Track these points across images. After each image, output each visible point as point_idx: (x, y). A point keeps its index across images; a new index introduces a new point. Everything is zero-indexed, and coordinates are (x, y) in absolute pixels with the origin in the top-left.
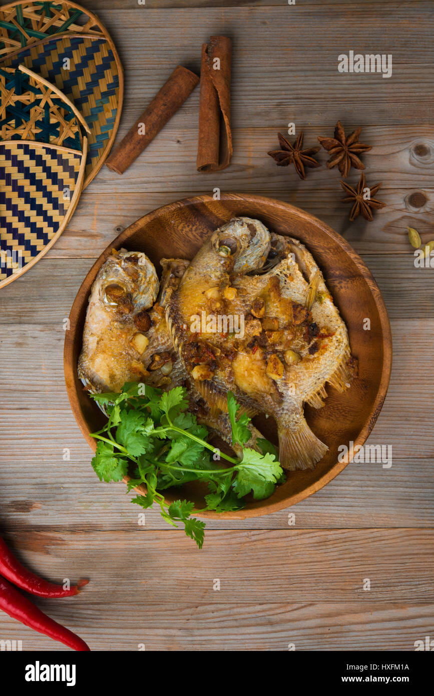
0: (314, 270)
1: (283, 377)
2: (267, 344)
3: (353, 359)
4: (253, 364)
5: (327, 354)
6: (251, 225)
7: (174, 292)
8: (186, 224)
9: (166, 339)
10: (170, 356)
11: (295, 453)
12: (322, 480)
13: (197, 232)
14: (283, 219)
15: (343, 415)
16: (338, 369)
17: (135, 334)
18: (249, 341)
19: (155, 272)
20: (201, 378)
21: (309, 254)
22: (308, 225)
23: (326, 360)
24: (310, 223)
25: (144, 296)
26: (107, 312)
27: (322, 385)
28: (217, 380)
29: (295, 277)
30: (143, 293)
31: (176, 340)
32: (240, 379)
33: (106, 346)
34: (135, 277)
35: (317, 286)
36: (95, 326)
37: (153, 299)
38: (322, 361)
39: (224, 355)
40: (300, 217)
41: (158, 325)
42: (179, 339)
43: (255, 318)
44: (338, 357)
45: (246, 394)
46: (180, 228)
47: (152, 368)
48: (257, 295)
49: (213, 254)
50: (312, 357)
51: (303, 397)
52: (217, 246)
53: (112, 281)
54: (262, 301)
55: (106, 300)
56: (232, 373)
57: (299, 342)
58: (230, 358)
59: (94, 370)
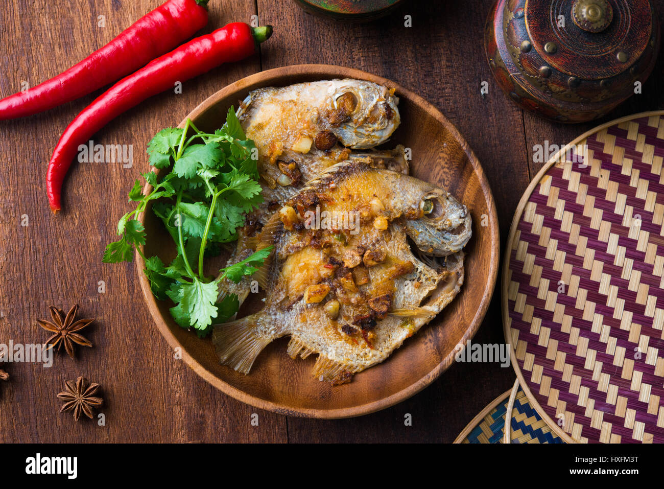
0: (434, 309)
1: (309, 305)
2: (339, 278)
3: (350, 377)
4: (314, 269)
5: (349, 346)
6: (464, 227)
7: (369, 165)
8: (448, 160)
9: (315, 171)
10: (299, 180)
11: (231, 339)
12: (207, 373)
13: (443, 174)
14: (482, 261)
15: (287, 381)
16: (336, 364)
17: (310, 137)
18: (337, 258)
19: (383, 139)
20: (283, 217)
21: (451, 299)
22: (482, 288)
23: (341, 347)
24: (484, 290)
25: (354, 134)
26: (326, 100)
27: (314, 350)
28: (287, 235)
29: (421, 289)
30: (357, 133)
31: (317, 181)
32: (295, 260)
33: (291, 110)
34: (370, 119)
35: (419, 316)
36: (308, 92)
37: (353, 146)
38: (339, 343)
39: (313, 234)
40: (487, 278)
41: (328, 158)
42: (319, 183)
43: (362, 256)
44: (348, 360)
45: (281, 271)
46: (442, 155)
47: (281, 164)
48: (388, 253)
49: (420, 194)
50: (340, 331)
51: (295, 333)
52: (429, 197)
53: (360, 97)
54: (382, 259)
55: (337, 96)
56: (298, 250)
57: (352, 312)
58: (313, 242)
59: (262, 106)
